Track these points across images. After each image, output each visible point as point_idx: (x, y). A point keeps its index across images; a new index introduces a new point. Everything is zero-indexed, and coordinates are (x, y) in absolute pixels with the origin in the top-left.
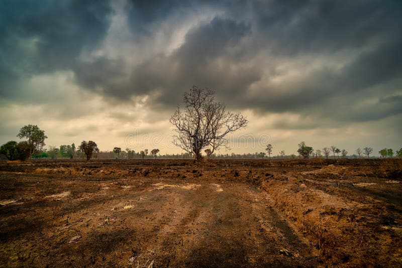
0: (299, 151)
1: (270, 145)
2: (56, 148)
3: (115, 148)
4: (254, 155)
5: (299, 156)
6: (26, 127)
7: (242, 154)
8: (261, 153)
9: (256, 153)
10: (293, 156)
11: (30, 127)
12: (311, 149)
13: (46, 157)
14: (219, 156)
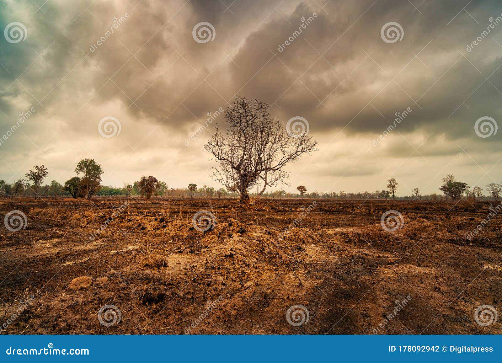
0: (443, 188)
1: (394, 180)
2: (130, 184)
3: (190, 185)
4: (373, 195)
5: (446, 197)
6: (82, 162)
7: (355, 192)
8: (383, 191)
9: (377, 192)
10: (434, 196)
11: (87, 161)
12: (463, 185)
13: (120, 194)
14: (324, 196)
